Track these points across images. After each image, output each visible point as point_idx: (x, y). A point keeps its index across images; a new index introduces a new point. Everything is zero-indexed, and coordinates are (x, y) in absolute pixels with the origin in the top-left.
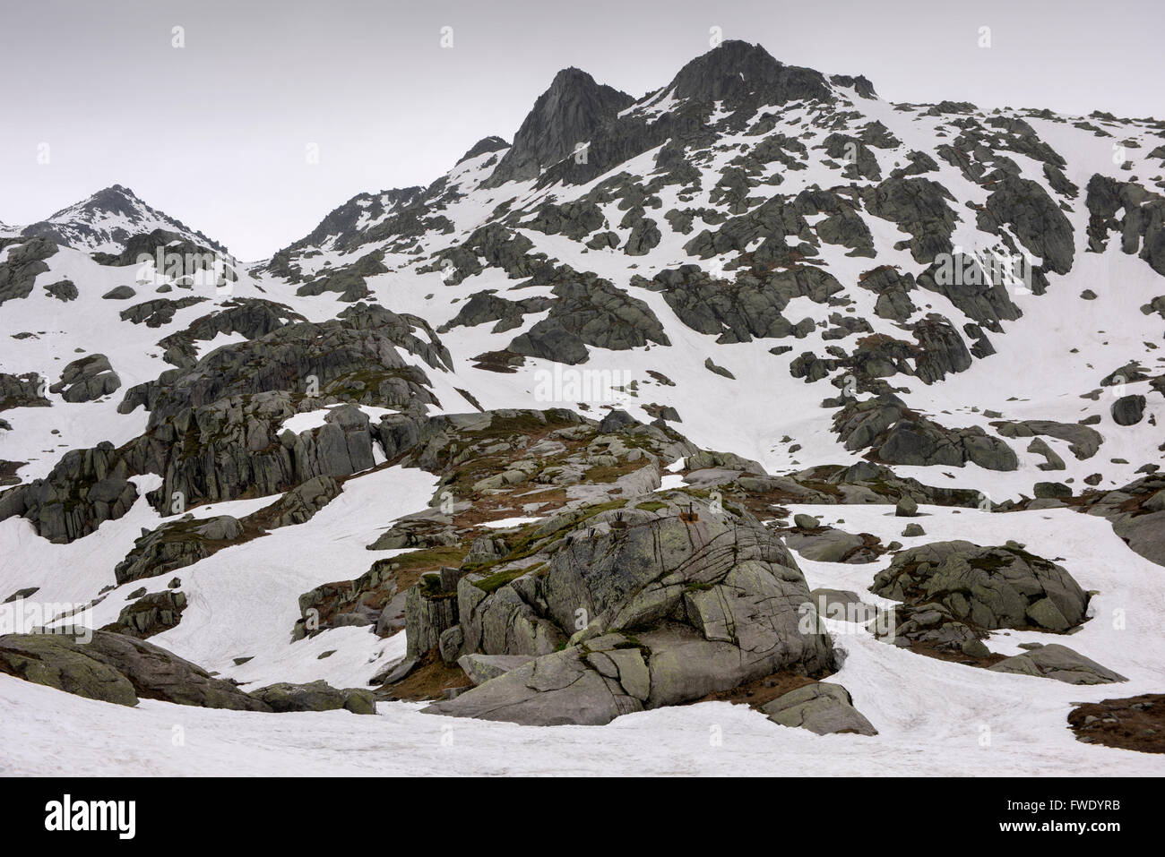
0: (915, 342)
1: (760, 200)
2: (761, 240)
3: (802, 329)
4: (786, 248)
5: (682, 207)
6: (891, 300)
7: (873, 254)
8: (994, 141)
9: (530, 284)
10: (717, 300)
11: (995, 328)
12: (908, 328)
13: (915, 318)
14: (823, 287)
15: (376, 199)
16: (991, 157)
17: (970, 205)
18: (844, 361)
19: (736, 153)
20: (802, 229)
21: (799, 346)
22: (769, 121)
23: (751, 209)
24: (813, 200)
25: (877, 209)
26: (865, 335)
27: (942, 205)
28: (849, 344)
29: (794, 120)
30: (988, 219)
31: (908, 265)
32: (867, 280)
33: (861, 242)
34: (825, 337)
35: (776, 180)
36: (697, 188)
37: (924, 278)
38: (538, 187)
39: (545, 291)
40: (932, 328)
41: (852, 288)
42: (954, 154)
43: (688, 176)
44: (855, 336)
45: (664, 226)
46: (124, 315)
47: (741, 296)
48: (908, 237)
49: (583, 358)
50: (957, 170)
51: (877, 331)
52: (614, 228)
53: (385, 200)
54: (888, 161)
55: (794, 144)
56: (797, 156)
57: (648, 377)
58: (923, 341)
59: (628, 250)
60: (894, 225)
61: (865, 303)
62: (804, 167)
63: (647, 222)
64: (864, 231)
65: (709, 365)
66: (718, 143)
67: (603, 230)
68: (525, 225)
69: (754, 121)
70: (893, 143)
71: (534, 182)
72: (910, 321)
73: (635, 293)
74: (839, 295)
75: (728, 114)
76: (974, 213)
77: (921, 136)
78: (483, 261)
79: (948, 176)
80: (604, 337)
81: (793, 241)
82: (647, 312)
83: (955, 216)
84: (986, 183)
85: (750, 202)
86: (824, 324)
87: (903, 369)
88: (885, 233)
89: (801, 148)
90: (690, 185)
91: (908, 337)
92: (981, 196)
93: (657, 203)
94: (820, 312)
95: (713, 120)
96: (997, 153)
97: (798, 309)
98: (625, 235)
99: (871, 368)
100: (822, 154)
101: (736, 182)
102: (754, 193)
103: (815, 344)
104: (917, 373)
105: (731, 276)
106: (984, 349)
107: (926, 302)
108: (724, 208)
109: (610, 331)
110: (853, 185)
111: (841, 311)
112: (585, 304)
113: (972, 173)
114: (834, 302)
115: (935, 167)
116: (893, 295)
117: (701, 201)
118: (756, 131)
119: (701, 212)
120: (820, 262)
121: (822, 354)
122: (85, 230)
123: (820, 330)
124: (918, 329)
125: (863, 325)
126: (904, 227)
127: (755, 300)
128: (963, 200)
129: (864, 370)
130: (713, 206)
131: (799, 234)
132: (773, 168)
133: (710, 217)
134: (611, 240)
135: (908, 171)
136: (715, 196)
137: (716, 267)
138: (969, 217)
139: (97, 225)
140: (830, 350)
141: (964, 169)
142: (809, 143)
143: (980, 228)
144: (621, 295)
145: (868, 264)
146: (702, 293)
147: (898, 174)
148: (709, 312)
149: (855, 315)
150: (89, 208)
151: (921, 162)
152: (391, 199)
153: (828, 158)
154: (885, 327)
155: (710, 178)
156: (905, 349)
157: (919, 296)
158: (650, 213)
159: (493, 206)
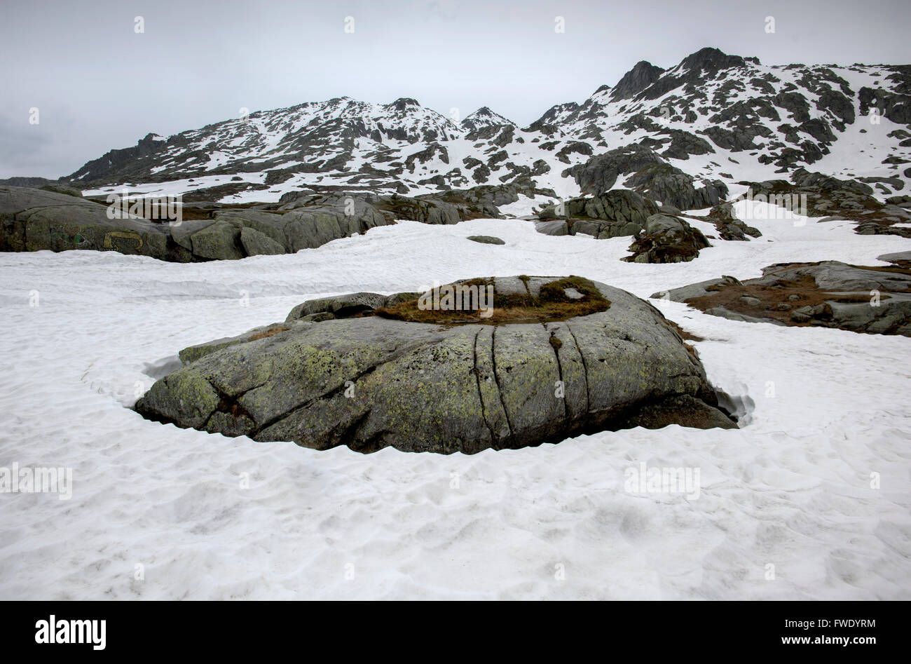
0: (802, 150)
1: (732, 103)
2: (738, 117)
3: (761, 147)
4: (748, 119)
5: (703, 106)
6: (791, 136)
7: (780, 120)
8: (818, 77)
9: (659, 134)
10: (728, 137)
11: (830, 145)
12: (798, 145)
13: (800, 142)
14: (766, 132)
15: (560, 106)
16: (818, 83)
17: (813, 101)
18: (778, 157)
19: (716, 87)
20: (751, 112)
21: (760, 153)
22: (724, 75)
23: (729, 106)
24: (753, 102)
25: (778, 104)
26: (783, 148)
27: (804, 102)
28: (779, 151)
29: (734, 74)
30: (821, 106)
31: (794, 123)
32: (781, 129)
33: (775, 117)
34: (769, 149)
35: (736, 96)
36: (706, 100)
37: (801, 128)
38: (634, 101)
39: (667, 136)
40: (807, 145)
41: (776, 132)
42: (803, 83)
43: (702, 96)
44: (780, 149)
45: (697, 113)
46: (540, 147)
47: (737, 136)
48: (792, 113)
49: (687, 158)
50: (805, 89)
51: (788, 147)
52: (679, 114)
53: (563, 107)
54: (777, 87)
55: (738, 82)
56: (741, 86)
57: (711, 164)
58: (805, 150)
59: (686, 121)
60: (786, 110)
61: (781, 137)
62: (745, 90)
63: (691, 112)
64: (775, 112)
65: (730, 159)
66: (707, 84)
67: (675, 115)
68: (647, 114)
69: (718, 75)
70: (778, 80)
71: (631, 100)
72: (799, 143)
73: (699, 136)
74: (771, 135)
75: (707, 73)
76: (815, 104)
77: (788, 77)
78: (636, 126)
79: (802, 91)
80: (693, 151)
81: (750, 117)
82: (706, 142)
83: (809, 105)
84: (818, 93)
85: (728, 104)
86: (768, 145)
87: (800, 159)
88: (783, 113)
89: (742, 84)
90: (703, 99)
91: (799, 148)
92: (817, 97)
93: (693, 105)
94: (766, 141)
95: (702, 76)
96: (821, 82)
97: (758, 140)
98: (684, 116)
99: (789, 159)
100: (750, 86)
101: (721, 96)
102: (728, 100)
103: (766, 152)
104: (805, 161)
105: (731, 129)
106: (827, 152)
107: (804, 136)
108: (718, 106)
109: (695, 149)
110: (767, 96)
111: (773, 140)
112: (684, 140)
113: (812, 90)
114: (770, 137)
115: (796, 88)
116: (792, 134)
117: (709, 104)
118: (719, 79)
119: (710, 108)
120: (762, 123)
121: (769, 155)
122: (478, 120)
123: (766, 147)
124: (802, 145)
125: (782, 145)
126: (790, 110)
127: (742, 137)
128: (810, 99)
129: (786, 160)
130: (714, 106)
131: (751, 114)
132: (733, 92)
133: (714, 109)
134: (679, 118)
135: (786, 90)
136: (714, 102)
137: (723, 126)
138: (814, 105)
139: (481, 119)
140: (771, 154)
141: (808, 88)
142: (744, 82)
143: (818, 109)
144: (695, 137)
145: (780, 124)
146: (723, 135)
147: (782, 91)
148: (726, 142)
149: (779, 141)
150: (478, 114)
151: (790, 87)
152: (565, 106)
153: (753, 87)
154: (790, 145)
155: (710, 96)
156: (799, 153)
157: (800, 134)
158: (691, 109)
159: (619, 107)
